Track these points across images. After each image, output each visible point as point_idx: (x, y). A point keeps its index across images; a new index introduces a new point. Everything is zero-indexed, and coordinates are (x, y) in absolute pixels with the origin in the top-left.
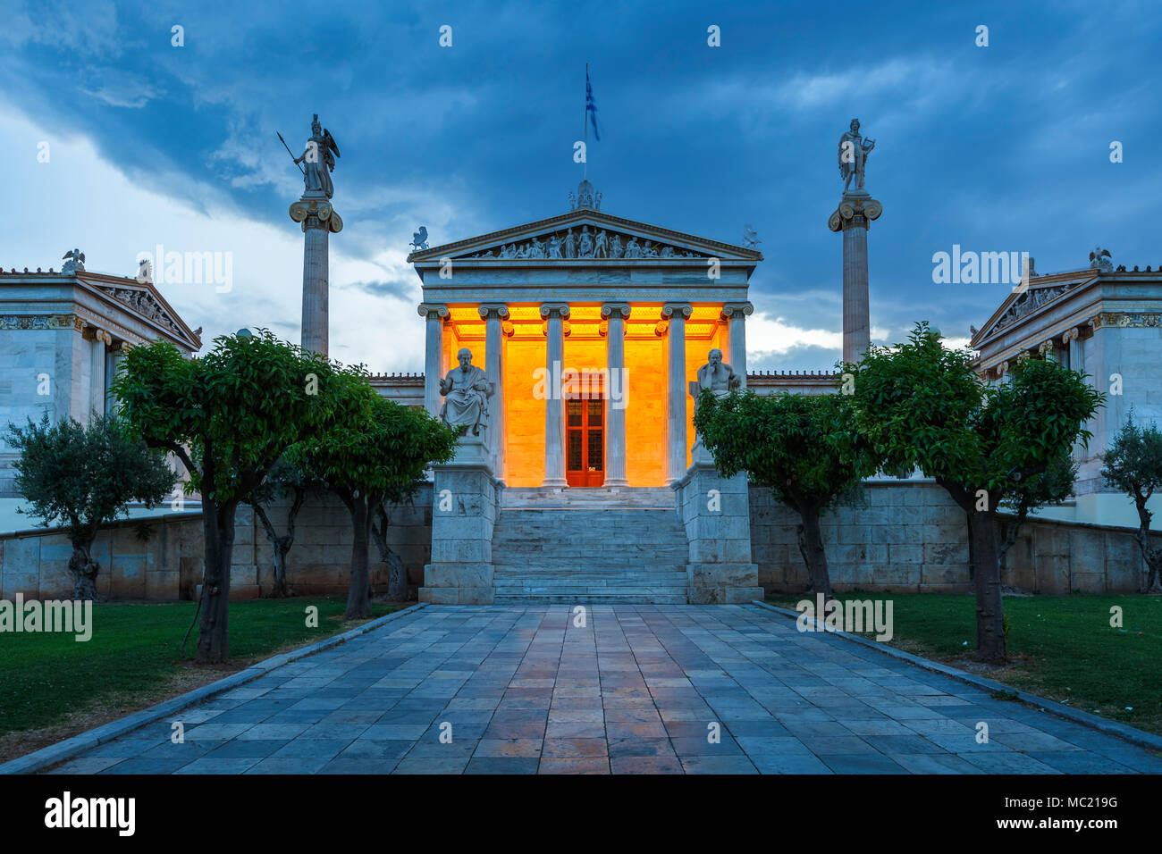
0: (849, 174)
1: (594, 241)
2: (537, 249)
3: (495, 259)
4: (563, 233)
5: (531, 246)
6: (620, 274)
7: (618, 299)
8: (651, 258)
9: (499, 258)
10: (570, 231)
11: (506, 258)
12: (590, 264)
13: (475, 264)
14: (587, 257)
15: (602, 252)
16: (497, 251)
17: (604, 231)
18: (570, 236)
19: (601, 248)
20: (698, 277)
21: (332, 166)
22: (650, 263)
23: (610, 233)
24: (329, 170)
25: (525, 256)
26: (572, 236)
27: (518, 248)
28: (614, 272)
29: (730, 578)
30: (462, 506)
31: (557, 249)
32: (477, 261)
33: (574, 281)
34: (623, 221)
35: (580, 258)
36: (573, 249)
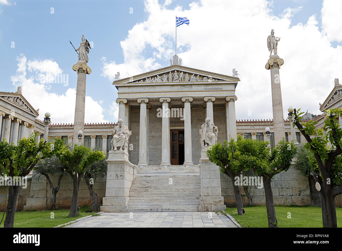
0: (272, 49)
1: (179, 75)
2: (158, 79)
3: (144, 82)
5: (156, 78)
6: (188, 87)
7: (188, 96)
8: (200, 81)
9: (145, 82)
10: (170, 72)
11: (148, 82)
12: (178, 84)
13: (137, 85)
14: (176, 81)
15: (182, 79)
16: (144, 80)
17: (182, 72)
18: (170, 74)
20: (217, 87)
21: (88, 52)
22: (199, 83)
24: (87, 53)
25: (154, 82)
26: (171, 74)
27: (152, 78)
28: (187, 86)
29: (214, 202)
30: (117, 176)
31: (166, 79)
32: (137, 83)
33: (172, 90)
34: (189, 68)
35: (174, 81)
36: (172, 79)
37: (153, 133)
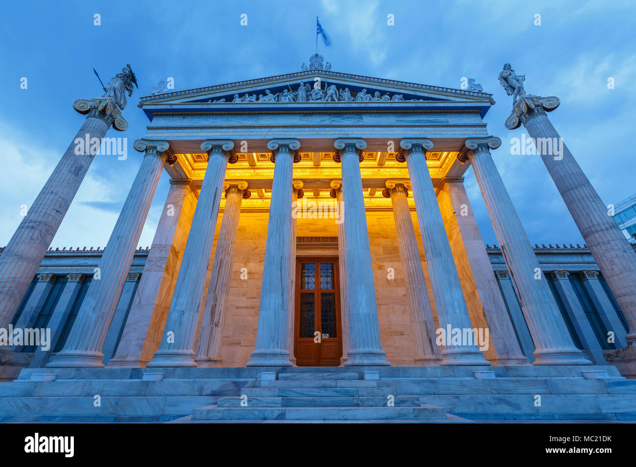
1: (325, 92)
3: (226, 103)
4: (295, 87)
5: (263, 96)
7: (352, 136)
8: (383, 102)
9: (231, 103)
10: (302, 86)
11: (238, 102)
12: (322, 106)
15: (332, 99)
17: (334, 85)
19: (332, 96)
20: (431, 119)
21: (131, 92)
22: (382, 105)
23: (340, 87)
27: (251, 96)
28: (346, 116)
31: (289, 97)
33: (305, 122)
34: (353, 77)
35: (310, 101)
36: (304, 95)
37: (251, 263)
